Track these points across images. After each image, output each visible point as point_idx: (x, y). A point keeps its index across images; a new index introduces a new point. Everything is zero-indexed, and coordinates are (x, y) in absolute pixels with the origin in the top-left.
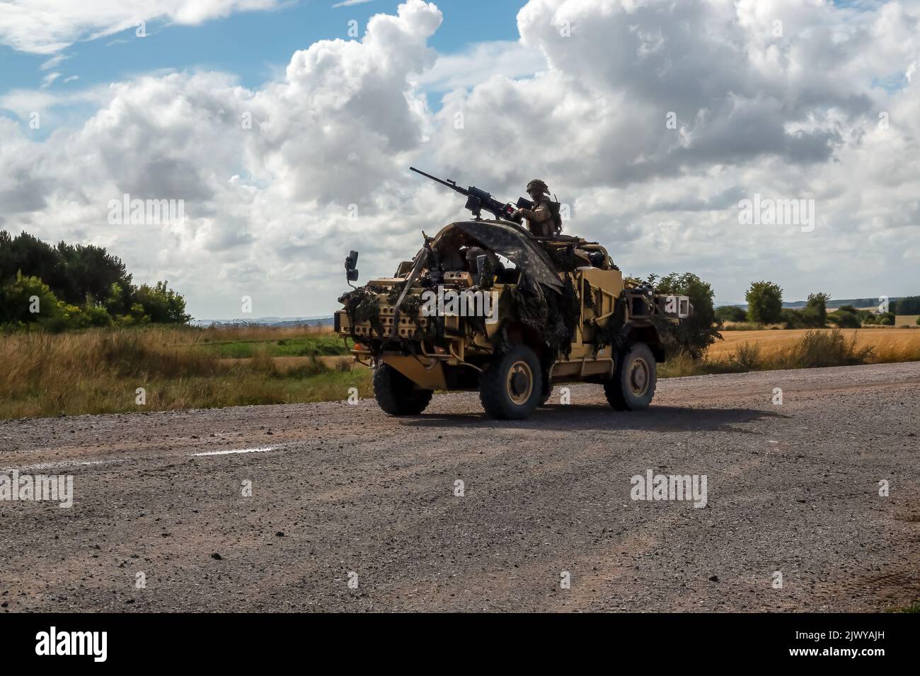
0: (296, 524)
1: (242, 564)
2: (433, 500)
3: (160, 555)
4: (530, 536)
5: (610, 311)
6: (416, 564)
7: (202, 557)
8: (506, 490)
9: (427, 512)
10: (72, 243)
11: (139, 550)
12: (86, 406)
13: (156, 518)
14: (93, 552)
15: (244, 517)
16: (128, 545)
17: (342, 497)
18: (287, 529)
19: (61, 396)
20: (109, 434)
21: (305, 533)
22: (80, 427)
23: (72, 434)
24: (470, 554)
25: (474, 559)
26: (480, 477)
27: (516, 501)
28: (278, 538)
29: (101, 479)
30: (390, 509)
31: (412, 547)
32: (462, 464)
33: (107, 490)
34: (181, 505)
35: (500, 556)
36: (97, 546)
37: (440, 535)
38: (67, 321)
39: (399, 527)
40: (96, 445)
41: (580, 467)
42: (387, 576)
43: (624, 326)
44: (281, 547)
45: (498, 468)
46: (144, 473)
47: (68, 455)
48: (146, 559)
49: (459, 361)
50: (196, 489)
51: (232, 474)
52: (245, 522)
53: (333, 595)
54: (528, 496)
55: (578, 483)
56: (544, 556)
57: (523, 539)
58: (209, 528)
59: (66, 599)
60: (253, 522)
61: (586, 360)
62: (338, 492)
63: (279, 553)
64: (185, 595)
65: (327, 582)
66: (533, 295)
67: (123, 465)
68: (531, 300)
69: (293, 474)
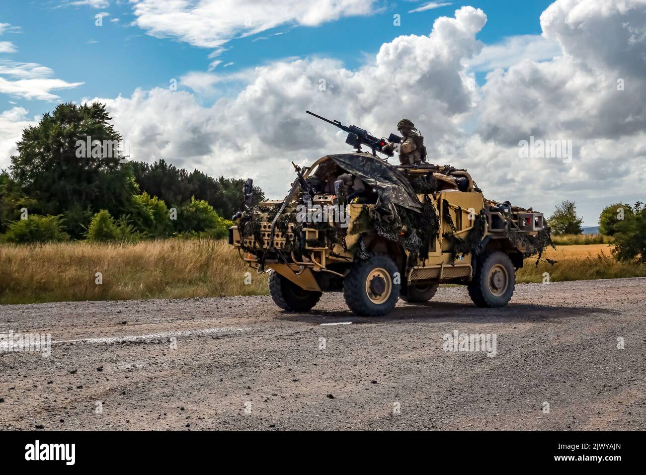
0: (385, 375)
1: (348, 402)
2: (481, 361)
3: (292, 394)
4: (551, 388)
5: (471, 226)
6: (470, 406)
7: (321, 397)
8: (533, 355)
9: (477, 369)
10: (228, 177)
11: (277, 391)
12: (239, 290)
13: (288, 369)
14: (246, 391)
15: (349, 369)
16: (270, 387)
17: (416, 357)
18: (379, 379)
19: (222, 283)
20: (255, 309)
21: (392, 381)
22: (235, 304)
23: (230, 309)
24: (508, 400)
25: (511, 403)
26: (514, 345)
27: (540, 363)
28: (372, 385)
29: (251, 341)
30: (451, 366)
31: (467, 394)
32: (501, 336)
33: (254, 348)
34: (305, 360)
35: (530, 402)
36: (249, 387)
37: (486, 386)
38: (225, 231)
39: (458, 379)
40: (246, 317)
41: (586, 340)
42: (450, 414)
43: (483, 238)
44: (375, 391)
45: (527, 339)
46: (280, 337)
47: (228, 323)
48: (282, 397)
49: (321, 268)
50: (316, 349)
51: (340, 339)
52: (349, 373)
53: (412, 426)
54: (549, 360)
55: (585, 351)
56: (562, 403)
57: (546, 390)
58: (325, 376)
59: (229, 423)
60: (355, 373)
61: (444, 266)
62: (414, 353)
63: (374, 396)
64: (309, 423)
65: (408, 417)
66: (389, 213)
67: (265, 331)
68: (385, 218)
69: (382, 340)
